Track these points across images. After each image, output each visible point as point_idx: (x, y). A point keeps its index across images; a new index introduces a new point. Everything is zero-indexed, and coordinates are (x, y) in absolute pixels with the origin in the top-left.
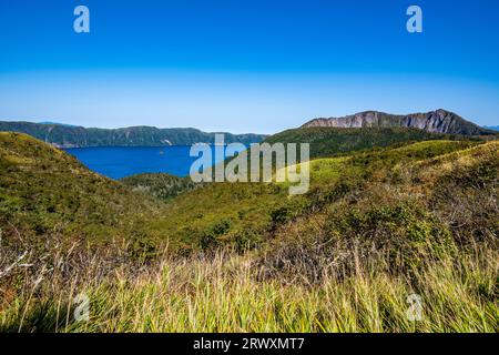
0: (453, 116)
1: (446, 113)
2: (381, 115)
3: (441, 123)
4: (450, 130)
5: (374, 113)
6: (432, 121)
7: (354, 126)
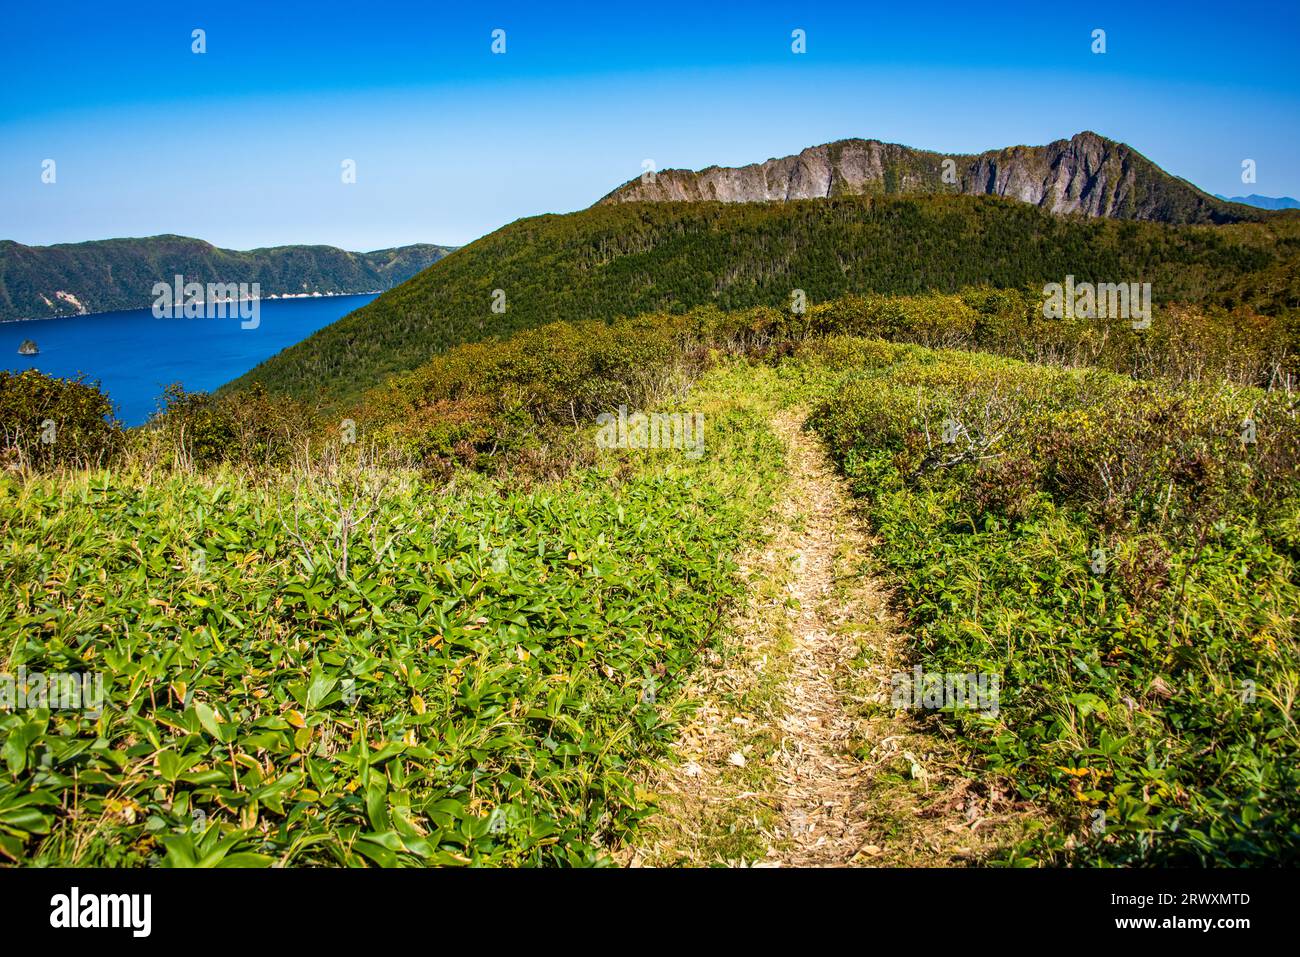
0: (1128, 158)
1: (1107, 148)
2: (893, 154)
3: (1091, 182)
4: (1120, 208)
5: (867, 145)
6: (1064, 176)
7: (801, 195)
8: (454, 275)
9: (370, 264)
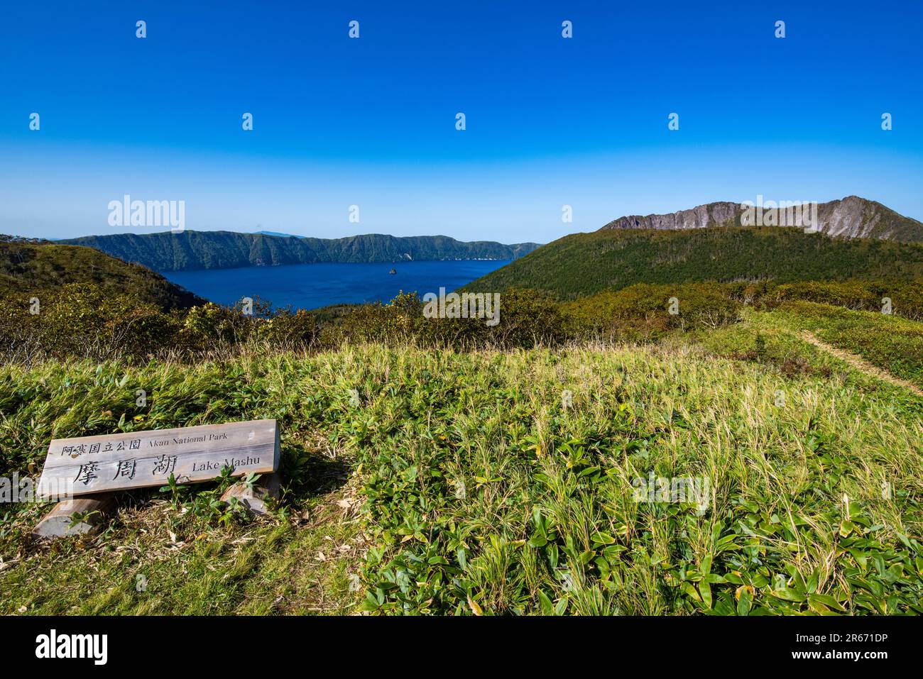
5: (728, 205)
7: (693, 226)
8: (543, 255)
9: (510, 249)
